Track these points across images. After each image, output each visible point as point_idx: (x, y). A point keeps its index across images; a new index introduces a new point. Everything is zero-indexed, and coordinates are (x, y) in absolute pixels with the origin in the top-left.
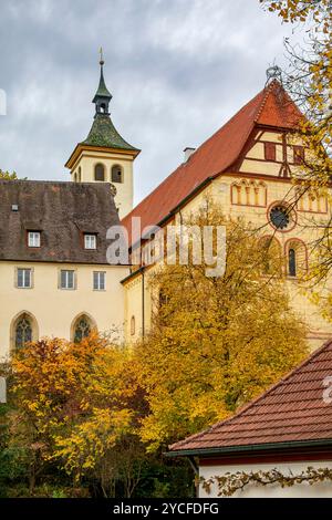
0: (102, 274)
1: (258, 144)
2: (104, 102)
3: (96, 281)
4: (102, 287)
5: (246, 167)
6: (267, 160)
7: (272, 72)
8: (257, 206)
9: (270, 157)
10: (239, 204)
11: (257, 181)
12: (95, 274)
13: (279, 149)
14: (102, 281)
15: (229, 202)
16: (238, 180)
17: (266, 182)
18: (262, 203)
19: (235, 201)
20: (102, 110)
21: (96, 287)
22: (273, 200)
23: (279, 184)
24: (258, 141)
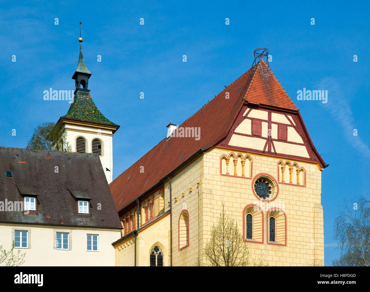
0: (95, 236)
1: (246, 120)
2: (84, 78)
3: (89, 243)
4: (95, 248)
5: (235, 141)
6: (253, 135)
7: (260, 52)
8: (243, 177)
9: (256, 134)
10: (227, 175)
11: (244, 155)
12: (89, 236)
13: (265, 125)
14: (95, 243)
15: (218, 173)
16: (227, 153)
17: (252, 156)
18: (247, 175)
19: (224, 172)
20: (82, 87)
21: (89, 248)
22: (258, 172)
23: (264, 158)
24: (246, 117)
